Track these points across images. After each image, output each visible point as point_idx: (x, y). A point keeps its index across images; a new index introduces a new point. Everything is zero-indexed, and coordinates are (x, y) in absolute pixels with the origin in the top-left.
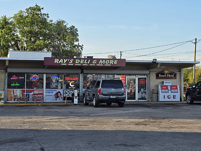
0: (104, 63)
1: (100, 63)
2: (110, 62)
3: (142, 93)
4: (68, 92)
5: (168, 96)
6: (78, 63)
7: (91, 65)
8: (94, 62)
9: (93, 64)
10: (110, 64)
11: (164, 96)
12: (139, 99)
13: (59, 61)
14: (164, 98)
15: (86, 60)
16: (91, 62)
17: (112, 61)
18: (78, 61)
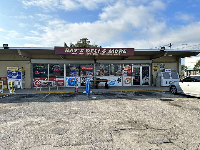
0: (113, 52)
1: (109, 52)
2: (119, 51)
3: (146, 79)
4: (85, 79)
5: (170, 82)
6: (88, 53)
7: (101, 54)
8: (104, 51)
9: (103, 53)
10: (119, 53)
11: (166, 82)
12: (143, 84)
13: (70, 50)
14: (166, 84)
15: (96, 50)
16: (101, 52)
17: (121, 50)
18: (88, 51)
